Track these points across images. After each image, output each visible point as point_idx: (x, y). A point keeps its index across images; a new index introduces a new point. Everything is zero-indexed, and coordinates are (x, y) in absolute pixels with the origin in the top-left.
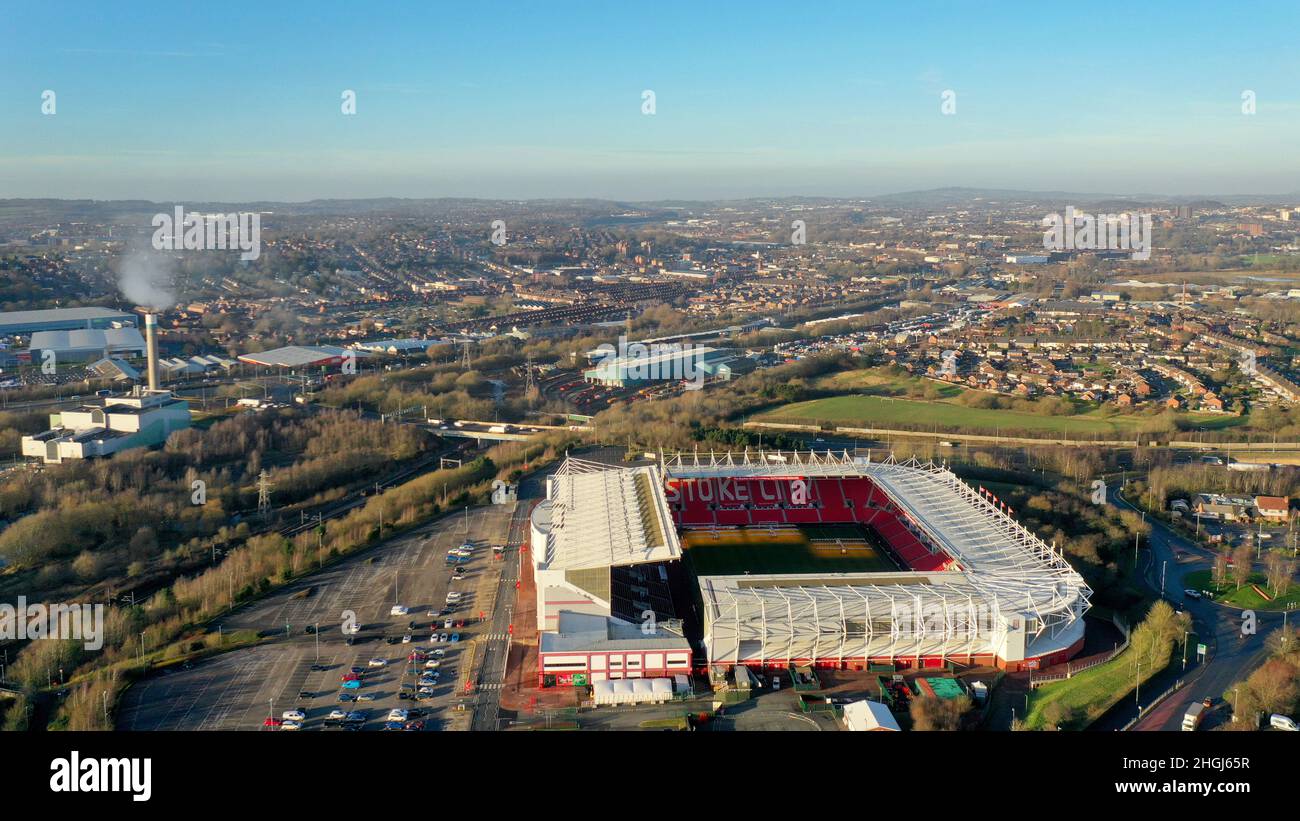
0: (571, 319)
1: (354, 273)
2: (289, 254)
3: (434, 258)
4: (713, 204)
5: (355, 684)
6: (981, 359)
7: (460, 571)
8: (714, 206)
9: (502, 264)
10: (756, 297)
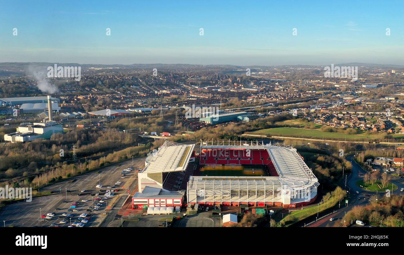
0: (204, 103)
1: (137, 87)
2: (116, 80)
3: (165, 82)
4: (270, 67)
5: (74, 207)
6: (335, 116)
7: (124, 175)
8: (270, 68)
9: (188, 85)
10: (270, 97)
